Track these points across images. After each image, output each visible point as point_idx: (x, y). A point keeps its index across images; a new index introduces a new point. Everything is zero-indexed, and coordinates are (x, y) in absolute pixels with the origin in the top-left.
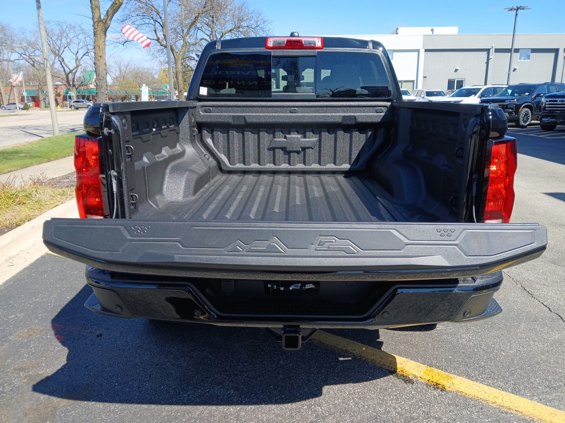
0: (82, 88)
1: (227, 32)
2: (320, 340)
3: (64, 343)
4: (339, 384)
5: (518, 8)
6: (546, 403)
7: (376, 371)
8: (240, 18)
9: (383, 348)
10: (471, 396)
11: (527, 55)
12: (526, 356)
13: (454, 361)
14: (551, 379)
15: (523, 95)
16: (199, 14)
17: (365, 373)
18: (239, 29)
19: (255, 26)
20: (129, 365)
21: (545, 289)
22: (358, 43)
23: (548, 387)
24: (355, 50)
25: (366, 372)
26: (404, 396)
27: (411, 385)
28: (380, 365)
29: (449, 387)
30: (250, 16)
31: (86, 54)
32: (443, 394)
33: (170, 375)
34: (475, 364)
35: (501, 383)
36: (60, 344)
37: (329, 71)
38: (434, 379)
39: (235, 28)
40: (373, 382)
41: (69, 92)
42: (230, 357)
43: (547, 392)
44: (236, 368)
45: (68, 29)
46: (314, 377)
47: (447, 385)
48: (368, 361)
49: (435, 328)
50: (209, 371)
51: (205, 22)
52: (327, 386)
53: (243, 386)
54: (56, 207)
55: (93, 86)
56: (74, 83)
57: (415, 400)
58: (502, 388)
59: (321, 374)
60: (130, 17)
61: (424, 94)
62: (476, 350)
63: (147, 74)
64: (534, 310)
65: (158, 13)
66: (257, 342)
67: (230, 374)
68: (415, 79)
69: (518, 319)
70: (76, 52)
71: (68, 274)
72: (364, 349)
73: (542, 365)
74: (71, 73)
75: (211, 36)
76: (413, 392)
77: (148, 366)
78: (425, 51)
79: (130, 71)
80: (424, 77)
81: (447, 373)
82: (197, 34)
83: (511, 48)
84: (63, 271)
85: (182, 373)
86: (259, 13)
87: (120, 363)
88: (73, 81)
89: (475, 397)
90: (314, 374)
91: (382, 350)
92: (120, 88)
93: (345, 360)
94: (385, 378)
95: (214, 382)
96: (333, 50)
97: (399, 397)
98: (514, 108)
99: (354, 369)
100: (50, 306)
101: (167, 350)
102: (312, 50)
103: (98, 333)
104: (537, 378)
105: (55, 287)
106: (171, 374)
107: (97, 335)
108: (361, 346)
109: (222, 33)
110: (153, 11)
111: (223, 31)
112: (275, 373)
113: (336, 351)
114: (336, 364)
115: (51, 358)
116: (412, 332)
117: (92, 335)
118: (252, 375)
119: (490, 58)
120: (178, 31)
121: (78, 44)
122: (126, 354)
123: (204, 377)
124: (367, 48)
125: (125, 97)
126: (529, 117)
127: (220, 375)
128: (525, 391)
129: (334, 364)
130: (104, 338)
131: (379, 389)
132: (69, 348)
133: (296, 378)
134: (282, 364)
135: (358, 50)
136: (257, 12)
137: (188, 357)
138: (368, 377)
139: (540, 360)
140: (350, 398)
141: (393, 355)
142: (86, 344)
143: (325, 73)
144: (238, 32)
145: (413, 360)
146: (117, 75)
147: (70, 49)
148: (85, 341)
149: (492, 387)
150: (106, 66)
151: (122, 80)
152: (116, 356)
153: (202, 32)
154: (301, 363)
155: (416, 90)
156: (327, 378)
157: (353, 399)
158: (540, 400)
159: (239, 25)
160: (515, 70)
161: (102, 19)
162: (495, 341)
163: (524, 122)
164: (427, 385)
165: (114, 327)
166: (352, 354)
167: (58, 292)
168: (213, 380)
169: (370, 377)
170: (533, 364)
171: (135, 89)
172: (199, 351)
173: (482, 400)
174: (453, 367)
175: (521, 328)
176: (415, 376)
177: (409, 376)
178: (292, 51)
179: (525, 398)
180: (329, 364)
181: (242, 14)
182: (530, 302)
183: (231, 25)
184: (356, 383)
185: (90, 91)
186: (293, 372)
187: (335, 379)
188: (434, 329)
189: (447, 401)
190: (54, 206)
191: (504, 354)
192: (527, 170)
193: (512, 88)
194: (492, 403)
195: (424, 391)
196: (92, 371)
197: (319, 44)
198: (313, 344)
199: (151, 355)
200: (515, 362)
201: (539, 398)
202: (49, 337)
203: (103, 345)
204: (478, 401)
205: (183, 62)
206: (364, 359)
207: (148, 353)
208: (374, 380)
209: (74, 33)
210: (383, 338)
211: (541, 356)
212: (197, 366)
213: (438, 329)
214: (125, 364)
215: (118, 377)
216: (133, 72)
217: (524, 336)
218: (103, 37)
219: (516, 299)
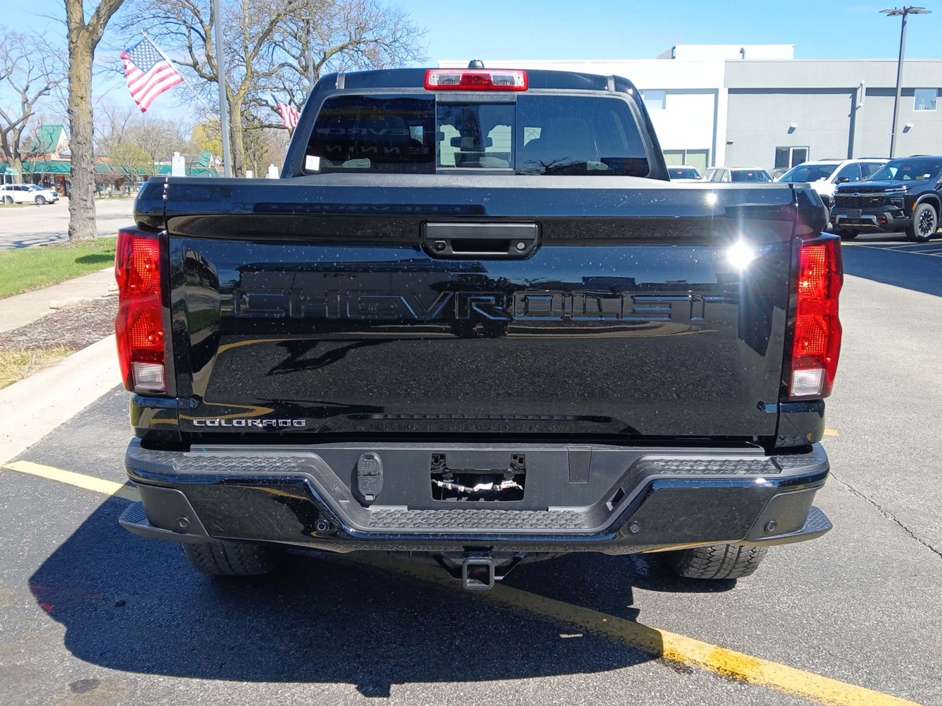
0: (34, 160)
1: (334, 51)
2: (526, 607)
3: (56, 616)
4: (560, 675)
5: (906, 12)
6: (923, 701)
7: (626, 655)
8: (361, 24)
9: (639, 619)
10: (793, 692)
11: (931, 101)
12: (893, 631)
13: (766, 638)
14: (934, 664)
15: (921, 178)
16: (279, 15)
17: (606, 658)
18: (358, 46)
19: (391, 40)
20: (180, 650)
21: (937, 524)
22: (589, 80)
23: (928, 677)
24: (583, 93)
25: (608, 656)
26: (674, 692)
27: (687, 675)
28: (632, 646)
29: (755, 679)
30: (380, 21)
31: (44, 92)
32: (743, 688)
33: (257, 664)
34: (801, 643)
35: (846, 671)
36: (49, 618)
37: (539, 130)
38: (728, 665)
39: (349, 44)
40: (620, 671)
41: (8, 169)
42: (364, 636)
43: (926, 684)
44: (376, 653)
45: (8, 41)
46: (516, 664)
47: (750, 675)
48: (611, 639)
49: (734, 587)
50: (327, 657)
51: (289, 30)
52: (539, 678)
53: (390, 680)
54: (11, 386)
55: (58, 156)
56: (18, 150)
57: (694, 698)
58: (846, 679)
59: (527, 660)
60: (139, 19)
61: (728, 177)
62: (805, 622)
63: (169, 133)
64: (915, 558)
65: (196, 13)
66: (412, 612)
67: (366, 662)
68: (709, 146)
69: (884, 572)
70: (25, 88)
71: (49, 504)
72: (605, 620)
73: (921, 643)
74: (11, 130)
75: (302, 58)
76: (691, 687)
77: (216, 650)
78: (729, 93)
79: (133, 126)
80: (728, 143)
81: (751, 657)
82: (272, 55)
83: (895, 86)
84: (39, 498)
85: (278, 662)
86: (398, 14)
87: (164, 647)
88: (17, 146)
89: (800, 693)
90: (516, 660)
91: (638, 621)
92: (112, 160)
93: (571, 638)
94: (642, 665)
95: (338, 674)
96: (544, 92)
97: (665, 694)
98: (903, 203)
99: (587, 652)
100: (22, 556)
101: (249, 626)
102: (507, 93)
103: (117, 601)
104: (910, 663)
105: (27, 525)
106: (259, 663)
107: (117, 604)
108: (599, 616)
109: (325, 54)
110: (186, 9)
111: (327, 49)
112: (447, 659)
113: (555, 625)
114: (555, 644)
115: (35, 640)
116: (692, 594)
117: (107, 604)
118: (405, 662)
119: (857, 106)
120: (235, 48)
121: (28, 71)
122: (174, 633)
123: (318, 667)
124: (605, 90)
125: (121, 179)
126: (932, 222)
127: (346, 663)
128: (887, 684)
129: (552, 644)
130: (129, 608)
131: (630, 682)
132: (66, 624)
133: (483, 666)
134: (458, 645)
135: (589, 94)
136: (396, 14)
137: (287, 636)
138: (612, 664)
139: (918, 637)
140: (580, 697)
141: (656, 629)
142: (98, 618)
143: (532, 134)
144: (356, 51)
145: (692, 637)
146: (106, 134)
147: (11, 83)
148: (95, 614)
149: (829, 677)
150: (92, 116)
151: (116, 144)
152: (155, 636)
153: (284, 51)
154: (492, 642)
155: (713, 168)
156: (539, 666)
157: (584, 697)
158: (913, 697)
159: (358, 37)
160: (906, 129)
161: (86, 24)
162: (840, 606)
163: (922, 231)
164: (715, 675)
165: (146, 590)
166: (583, 628)
167: (33, 534)
168: (335, 671)
169: (615, 664)
170: (904, 643)
171: (144, 164)
172: (306, 626)
173: (812, 698)
174: (763, 647)
175: (888, 586)
176: (695, 662)
177: (685, 662)
178: (473, 95)
179: (887, 693)
180: (542, 644)
181: (364, 17)
182: (907, 545)
183: (343, 38)
184: (590, 672)
185: (50, 166)
186: (478, 656)
187: (554, 667)
188: (731, 589)
189: (749, 699)
190: (8, 383)
191: (854, 627)
192: (921, 320)
193: (899, 165)
194: (829, 702)
195: (710, 685)
196: (114, 660)
197: (520, 82)
198: (513, 613)
199: (219, 634)
200: (874, 639)
201: (910, 693)
202: (26, 606)
203: (130, 618)
204: (804, 698)
205: (245, 110)
206: (606, 635)
207: (213, 630)
208: (622, 667)
209: (19, 50)
210: (638, 603)
211: (920, 630)
212: (305, 650)
213: (738, 588)
214: (173, 648)
215: (161, 669)
216: (140, 128)
217: (893, 599)
218: (88, 59)
219: (883, 541)
